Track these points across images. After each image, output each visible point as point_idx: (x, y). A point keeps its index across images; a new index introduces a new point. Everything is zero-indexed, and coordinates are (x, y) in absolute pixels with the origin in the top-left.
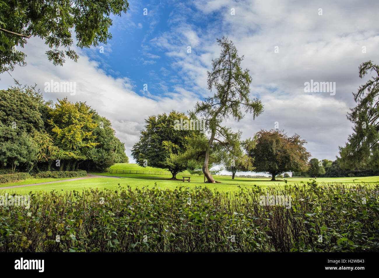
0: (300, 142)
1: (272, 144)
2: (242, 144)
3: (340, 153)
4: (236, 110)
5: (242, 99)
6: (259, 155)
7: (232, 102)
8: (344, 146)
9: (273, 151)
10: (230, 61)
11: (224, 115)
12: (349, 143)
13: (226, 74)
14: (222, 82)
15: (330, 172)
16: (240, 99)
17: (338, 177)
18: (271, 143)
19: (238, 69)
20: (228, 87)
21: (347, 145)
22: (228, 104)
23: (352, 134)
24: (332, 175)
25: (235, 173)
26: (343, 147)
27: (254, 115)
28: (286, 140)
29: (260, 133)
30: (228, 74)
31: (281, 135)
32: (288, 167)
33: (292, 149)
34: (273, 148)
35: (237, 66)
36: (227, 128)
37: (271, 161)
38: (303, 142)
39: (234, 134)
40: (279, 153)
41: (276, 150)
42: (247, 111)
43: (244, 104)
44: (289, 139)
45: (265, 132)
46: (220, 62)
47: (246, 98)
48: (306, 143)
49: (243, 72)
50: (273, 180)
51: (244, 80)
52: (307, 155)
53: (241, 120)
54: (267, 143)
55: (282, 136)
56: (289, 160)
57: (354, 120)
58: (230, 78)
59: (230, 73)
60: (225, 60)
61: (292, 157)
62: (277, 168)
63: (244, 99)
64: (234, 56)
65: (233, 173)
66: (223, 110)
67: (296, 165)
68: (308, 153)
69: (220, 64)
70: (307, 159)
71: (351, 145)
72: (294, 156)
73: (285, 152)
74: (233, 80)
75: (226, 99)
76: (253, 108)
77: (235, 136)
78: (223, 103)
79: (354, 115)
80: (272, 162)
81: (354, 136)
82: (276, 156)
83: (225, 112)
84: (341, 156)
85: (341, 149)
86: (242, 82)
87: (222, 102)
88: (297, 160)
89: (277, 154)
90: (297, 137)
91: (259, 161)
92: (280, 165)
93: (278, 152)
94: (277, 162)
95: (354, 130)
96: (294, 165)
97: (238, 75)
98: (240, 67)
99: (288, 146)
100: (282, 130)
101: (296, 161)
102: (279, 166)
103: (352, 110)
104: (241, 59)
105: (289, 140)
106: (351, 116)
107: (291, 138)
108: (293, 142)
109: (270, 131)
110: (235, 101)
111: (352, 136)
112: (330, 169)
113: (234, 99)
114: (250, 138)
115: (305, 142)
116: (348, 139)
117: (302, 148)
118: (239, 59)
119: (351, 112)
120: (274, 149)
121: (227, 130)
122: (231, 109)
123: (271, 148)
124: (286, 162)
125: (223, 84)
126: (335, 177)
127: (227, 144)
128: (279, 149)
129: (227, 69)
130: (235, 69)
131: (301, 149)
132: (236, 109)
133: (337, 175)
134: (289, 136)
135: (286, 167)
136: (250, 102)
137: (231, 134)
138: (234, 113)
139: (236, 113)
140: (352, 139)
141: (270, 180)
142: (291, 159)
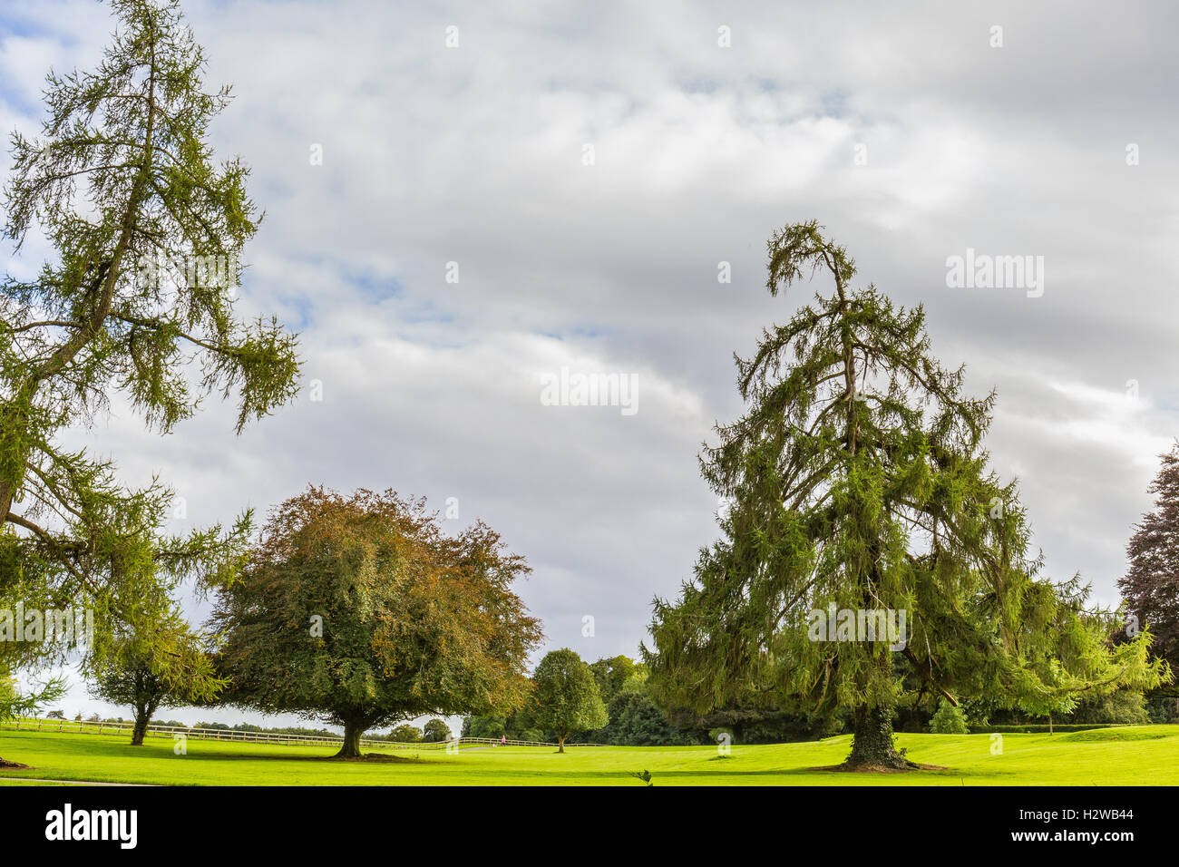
0: (497, 565)
1: (356, 567)
2: (166, 554)
3: (655, 629)
4: (157, 371)
5: (194, 316)
6: (283, 623)
7: (137, 322)
8: (675, 599)
9: (357, 602)
10: (150, 101)
11: (80, 388)
12: (700, 587)
13: (120, 168)
14: (93, 205)
15: (637, 717)
16: (184, 313)
17: (667, 742)
18: (354, 561)
19: (192, 151)
20: (123, 239)
21: (690, 592)
22: (115, 330)
23: (716, 547)
24: (644, 735)
25: (152, 709)
26: (673, 604)
27: (246, 408)
28: (430, 548)
29: (304, 503)
30: (133, 171)
31: (406, 525)
32: (424, 688)
33: (453, 598)
34: (359, 589)
35: (188, 134)
36: (89, 458)
37: (344, 655)
38: (513, 568)
39: (125, 495)
40: (387, 616)
41: (375, 597)
42: (210, 381)
43: (198, 343)
44: (445, 545)
45: (332, 499)
46: (92, 98)
47: (214, 313)
48: (527, 570)
49: (219, 173)
50: (349, 753)
51: (213, 215)
52: (526, 630)
53: (180, 425)
54: (334, 561)
55: (415, 529)
56: (434, 655)
57: (726, 481)
58: (138, 196)
59: (144, 165)
60: (126, 91)
61: (452, 640)
62: (371, 691)
63: (206, 315)
64: (178, 82)
65: (141, 710)
66: (81, 357)
67: (466, 680)
68: (529, 623)
69: (92, 109)
70: (519, 651)
71: (704, 595)
72: (460, 635)
73: (417, 613)
74: (152, 208)
75: (105, 304)
76: (246, 368)
77: (132, 509)
78: (87, 323)
79: (729, 456)
80: (347, 663)
81: (720, 555)
82: (374, 627)
83: (89, 371)
84: (660, 645)
85: (662, 610)
86: (205, 225)
87: (82, 319)
88: (473, 655)
89: (377, 622)
90: (486, 541)
91: (283, 650)
92: (389, 680)
93: (381, 610)
94: (374, 663)
95: (723, 526)
96: (456, 679)
97: (188, 186)
98: (201, 141)
99: (434, 584)
100: (418, 499)
101: (465, 662)
102: (383, 684)
103: (724, 432)
104: (216, 102)
105: (446, 551)
106: (718, 460)
107: (455, 544)
108: (465, 562)
109: (357, 498)
110: (152, 323)
111: (713, 552)
112: (634, 703)
113: (151, 310)
114: (218, 529)
115: (519, 567)
116: (697, 568)
117: (505, 597)
118: (205, 103)
119: (718, 443)
120: (365, 595)
121: (91, 475)
122: (129, 360)
123: (352, 589)
124: (418, 662)
125: (95, 218)
126: (654, 743)
127: (77, 550)
128: (390, 594)
129: (132, 143)
130: (173, 149)
131: (496, 602)
132: (156, 363)
133: (663, 734)
134: (449, 532)
135: (416, 690)
136: (236, 338)
137: (107, 499)
138: (143, 384)
139: (151, 387)
140: (713, 568)
141: (334, 751)
142: (445, 650)
